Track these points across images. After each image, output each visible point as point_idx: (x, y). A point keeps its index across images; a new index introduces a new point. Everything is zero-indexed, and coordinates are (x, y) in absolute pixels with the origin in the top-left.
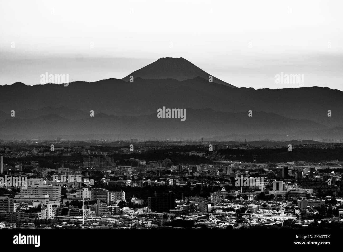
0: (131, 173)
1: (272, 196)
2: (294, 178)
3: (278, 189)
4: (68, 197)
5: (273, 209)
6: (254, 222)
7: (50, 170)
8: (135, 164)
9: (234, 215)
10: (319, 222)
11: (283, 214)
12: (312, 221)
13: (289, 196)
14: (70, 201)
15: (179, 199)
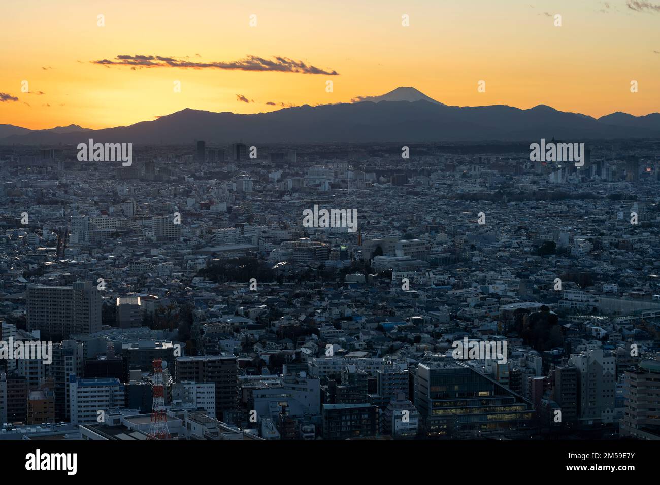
0: (379, 161)
1: (471, 175)
2: (485, 164)
3: (475, 170)
4: (339, 177)
5: (472, 183)
6: (459, 192)
7: (327, 160)
8: (382, 156)
9: (446, 187)
10: (502, 191)
11: (478, 186)
12: (497, 190)
13: (482, 175)
14: (340, 180)
15: (411, 177)
